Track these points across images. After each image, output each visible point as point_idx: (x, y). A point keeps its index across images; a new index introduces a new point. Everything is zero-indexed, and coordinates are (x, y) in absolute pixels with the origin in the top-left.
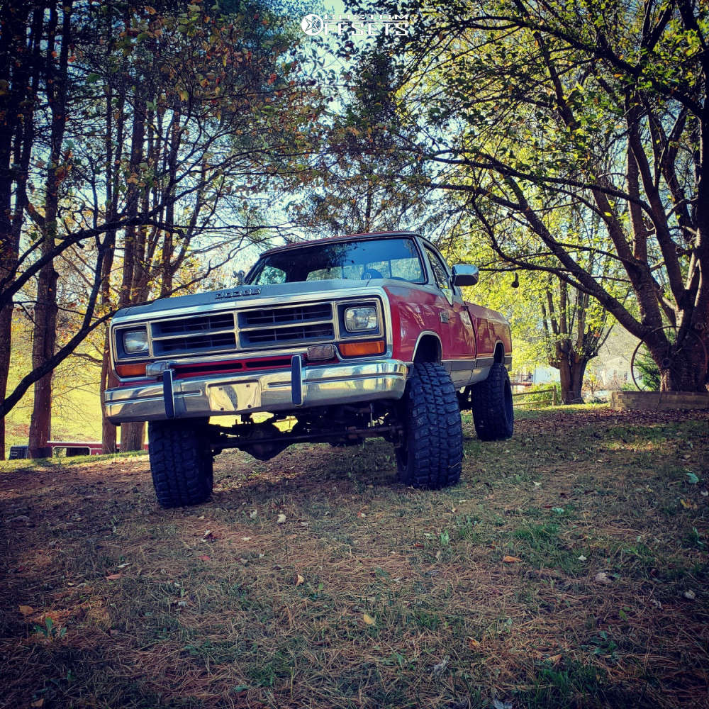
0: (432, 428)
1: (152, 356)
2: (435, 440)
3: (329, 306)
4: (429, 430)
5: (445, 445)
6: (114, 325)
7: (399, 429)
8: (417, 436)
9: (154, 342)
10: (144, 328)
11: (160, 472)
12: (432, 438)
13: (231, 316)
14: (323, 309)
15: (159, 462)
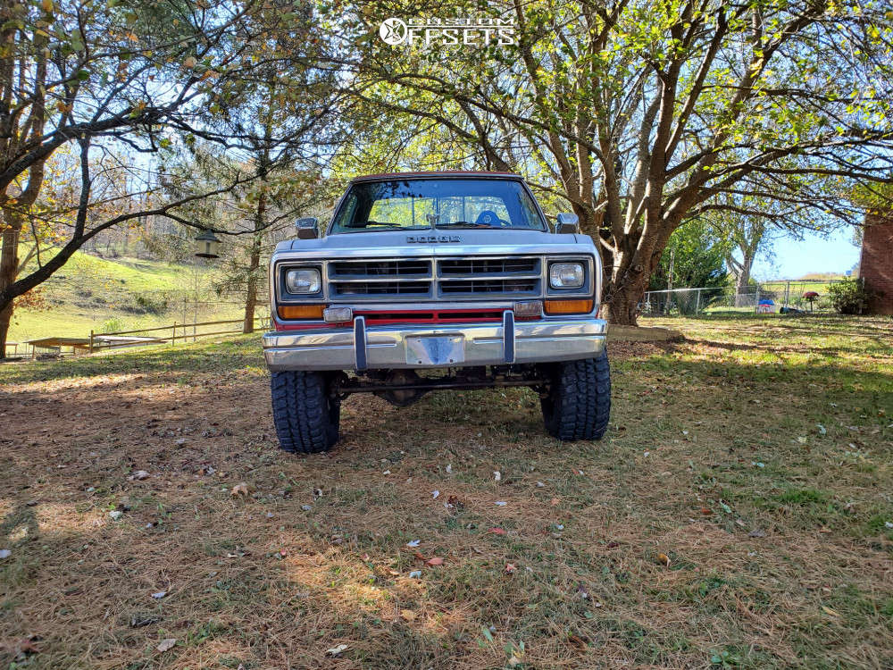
0: (580, 396)
1: (326, 300)
2: (582, 407)
3: (538, 260)
4: (577, 397)
5: (592, 412)
6: (277, 261)
7: (547, 384)
8: (565, 403)
9: (331, 284)
10: (319, 268)
11: (283, 429)
12: (579, 405)
13: (430, 262)
14: (529, 263)
15: (283, 419)
